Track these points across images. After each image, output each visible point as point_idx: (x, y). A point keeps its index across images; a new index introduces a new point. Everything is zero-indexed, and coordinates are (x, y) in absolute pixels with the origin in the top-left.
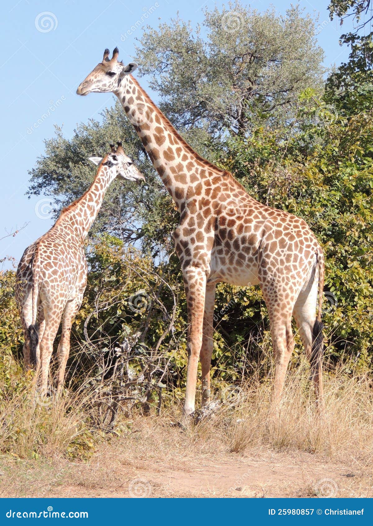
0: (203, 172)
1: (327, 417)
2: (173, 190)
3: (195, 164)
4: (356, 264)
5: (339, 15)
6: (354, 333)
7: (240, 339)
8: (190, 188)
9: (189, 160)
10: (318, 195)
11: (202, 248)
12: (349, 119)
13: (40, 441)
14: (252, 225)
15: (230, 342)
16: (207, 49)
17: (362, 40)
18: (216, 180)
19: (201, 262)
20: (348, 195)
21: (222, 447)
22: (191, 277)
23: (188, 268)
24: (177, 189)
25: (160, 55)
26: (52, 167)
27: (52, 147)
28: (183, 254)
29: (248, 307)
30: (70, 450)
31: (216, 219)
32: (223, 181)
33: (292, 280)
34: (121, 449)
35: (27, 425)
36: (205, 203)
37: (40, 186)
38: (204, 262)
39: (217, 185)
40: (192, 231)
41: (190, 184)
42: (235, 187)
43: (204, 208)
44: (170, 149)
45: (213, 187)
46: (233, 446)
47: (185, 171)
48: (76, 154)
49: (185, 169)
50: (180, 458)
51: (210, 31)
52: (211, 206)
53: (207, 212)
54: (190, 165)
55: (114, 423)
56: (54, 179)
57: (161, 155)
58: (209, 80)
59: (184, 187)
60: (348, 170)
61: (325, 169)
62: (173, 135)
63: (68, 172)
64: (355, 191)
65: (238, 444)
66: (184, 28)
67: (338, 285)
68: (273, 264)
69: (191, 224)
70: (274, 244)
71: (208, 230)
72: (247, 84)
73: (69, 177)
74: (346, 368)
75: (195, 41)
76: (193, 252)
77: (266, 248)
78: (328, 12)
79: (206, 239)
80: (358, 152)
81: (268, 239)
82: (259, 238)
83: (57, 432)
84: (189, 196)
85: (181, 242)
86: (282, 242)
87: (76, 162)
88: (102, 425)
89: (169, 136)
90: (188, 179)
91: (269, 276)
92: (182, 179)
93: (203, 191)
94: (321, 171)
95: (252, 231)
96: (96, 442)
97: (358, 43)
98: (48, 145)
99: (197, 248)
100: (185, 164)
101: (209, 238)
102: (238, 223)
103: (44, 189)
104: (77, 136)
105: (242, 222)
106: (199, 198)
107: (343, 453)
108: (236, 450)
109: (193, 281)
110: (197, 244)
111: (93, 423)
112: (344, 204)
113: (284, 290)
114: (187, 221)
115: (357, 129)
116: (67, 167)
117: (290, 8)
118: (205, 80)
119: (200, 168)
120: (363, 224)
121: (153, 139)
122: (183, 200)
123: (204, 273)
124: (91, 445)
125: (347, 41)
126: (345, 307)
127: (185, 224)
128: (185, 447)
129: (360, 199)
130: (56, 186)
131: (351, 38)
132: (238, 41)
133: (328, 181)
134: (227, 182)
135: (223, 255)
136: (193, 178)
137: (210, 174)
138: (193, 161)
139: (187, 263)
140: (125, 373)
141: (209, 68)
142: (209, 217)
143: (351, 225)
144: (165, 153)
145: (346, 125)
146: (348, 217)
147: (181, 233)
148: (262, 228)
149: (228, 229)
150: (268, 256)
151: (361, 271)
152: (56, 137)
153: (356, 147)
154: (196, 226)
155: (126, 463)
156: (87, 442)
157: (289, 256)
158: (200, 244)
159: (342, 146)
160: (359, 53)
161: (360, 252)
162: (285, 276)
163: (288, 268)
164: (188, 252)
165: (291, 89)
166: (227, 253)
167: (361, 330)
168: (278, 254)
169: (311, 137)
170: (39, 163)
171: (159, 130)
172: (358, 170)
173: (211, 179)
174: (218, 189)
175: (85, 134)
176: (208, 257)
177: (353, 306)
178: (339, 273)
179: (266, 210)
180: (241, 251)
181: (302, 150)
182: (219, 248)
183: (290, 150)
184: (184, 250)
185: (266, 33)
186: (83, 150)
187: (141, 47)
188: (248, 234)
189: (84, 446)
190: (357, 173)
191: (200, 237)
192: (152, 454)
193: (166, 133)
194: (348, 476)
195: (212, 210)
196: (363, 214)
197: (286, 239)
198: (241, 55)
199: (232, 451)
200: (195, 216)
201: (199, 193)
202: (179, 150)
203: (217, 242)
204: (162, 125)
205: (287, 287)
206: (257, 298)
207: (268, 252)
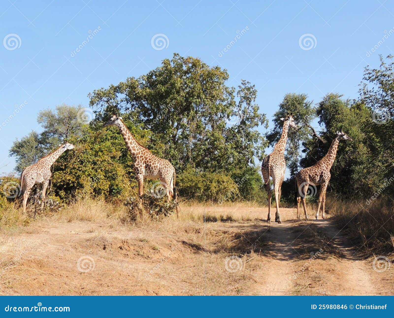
0: (140, 148)
1: (93, 211)
2: (132, 153)
3: (138, 146)
4: (100, 171)
5: (92, 106)
6: (100, 189)
7: (69, 192)
8: (137, 153)
9: (136, 145)
10: (89, 153)
11: (142, 169)
12: (96, 132)
13: (15, 222)
14: (157, 162)
15: (66, 193)
16: (57, 116)
17: (98, 112)
18: (144, 150)
19: (142, 173)
20: (97, 152)
21: (65, 221)
22: (139, 177)
23: (138, 175)
24: (133, 153)
25: (44, 118)
26: (15, 149)
27: (15, 144)
28: (137, 171)
29: (71, 183)
30: (24, 224)
31: (145, 161)
32: (145, 151)
33: (169, 177)
34: (38, 223)
35: (11, 217)
36: (141, 157)
37: (12, 154)
38: (143, 173)
39: (144, 152)
40: (139, 164)
41: (137, 151)
42: (149, 152)
43: (142, 158)
44: (131, 142)
45: (143, 152)
46: (69, 221)
47: (135, 148)
48: (22, 145)
49: (135, 147)
50: (54, 224)
51: (58, 111)
52: (143, 157)
53: (143, 159)
54: (137, 146)
55: (36, 216)
56: (16, 152)
57: (129, 143)
58: (58, 124)
59: (136, 152)
60: (97, 146)
61: (90, 146)
62: (132, 138)
63: (20, 150)
64: (99, 151)
65: (70, 220)
66: (50, 111)
67: (95, 176)
68: (164, 173)
69: (138, 162)
70: (163, 167)
71: (143, 164)
72: (68, 125)
73: (20, 151)
74: (98, 198)
75: (53, 114)
76: (139, 170)
77: (161, 169)
78: (89, 105)
79: (143, 166)
80: (99, 141)
81: (161, 166)
82: (159, 166)
83: (20, 219)
84: (137, 154)
85: (136, 167)
86: (165, 166)
87: (22, 147)
88: (32, 217)
89: (131, 138)
90: (136, 150)
91: (163, 176)
92: (135, 150)
93: (141, 153)
94: (89, 146)
95: (157, 164)
96: (31, 221)
97: (97, 113)
98: (14, 143)
99: (141, 169)
100: (135, 146)
101: (144, 166)
102: (152, 162)
103: (13, 155)
104: (22, 140)
105: (153, 162)
106: (140, 155)
107: (98, 221)
108: (70, 221)
109: (140, 178)
110: (140, 168)
111: (30, 216)
112: (96, 155)
113: (168, 180)
114: (137, 161)
115: (99, 135)
116: (20, 149)
117: (79, 105)
118: (56, 124)
119: (139, 147)
120: (101, 160)
121: (127, 139)
122: (135, 156)
123: (142, 176)
124: (30, 222)
125: (94, 112)
126: (97, 182)
127: (137, 163)
128: (55, 222)
129: (100, 153)
130: (16, 154)
131: (95, 112)
132: (65, 114)
133: (91, 149)
134: (147, 151)
135: (148, 171)
136: (138, 150)
137: (142, 149)
138: (137, 145)
139: (138, 173)
140: (38, 203)
141: (57, 121)
142: (143, 161)
143: (98, 160)
144: (130, 143)
145: (95, 134)
146: (97, 158)
147: (136, 165)
148: (159, 163)
149: (149, 164)
150: (162, 171)
151: (101, 172)
152: (16, 141)
153: (99, 140)
154: (140, 163)
155: (40, 227)
156: (28, 221)
157: (168, 170)
158: (141, 168)
159: (95, 139)
160: (97, 116)
161: (101, 167)
162: (167, 176)
163: (168, 174)
164: (138, 170)
165: (79, 126)
166: (149, 170)
167: (101, 188)
168: (165, 170)
169: (86, 137)
170: (12, 148)
171: (129, 136)
172: (99, 145)
173: (142, 150)
174: (145, 153)
175: (24, 140)
176: (144, 171)
177: (99, 182)
178: (95, 173)
179: (159, 159)
180: (153, 170)
181: (84, 141)
182: (147, 169)
183: (81, 141)
184: (137, 170)
185: (73, 111)
186: (24, 144)
187: (39, 116)
188: (156, 165)
189: (28, 223)
190: (99, 146)
191: (141, 166)
192: (46, 224)
193: (130, 137)
194: (100, 227)
195: (144, 159)
196: (101, 157)
197: (166, 166)
198: (66, 118)
199: (68, 222)
200: (139, 160)
201: (140, 154)
202: (134, 142)
203: (146, 167)
204: (130, 135)
205: (168, 179)
206: (73, 181)
207: (162, 170)
